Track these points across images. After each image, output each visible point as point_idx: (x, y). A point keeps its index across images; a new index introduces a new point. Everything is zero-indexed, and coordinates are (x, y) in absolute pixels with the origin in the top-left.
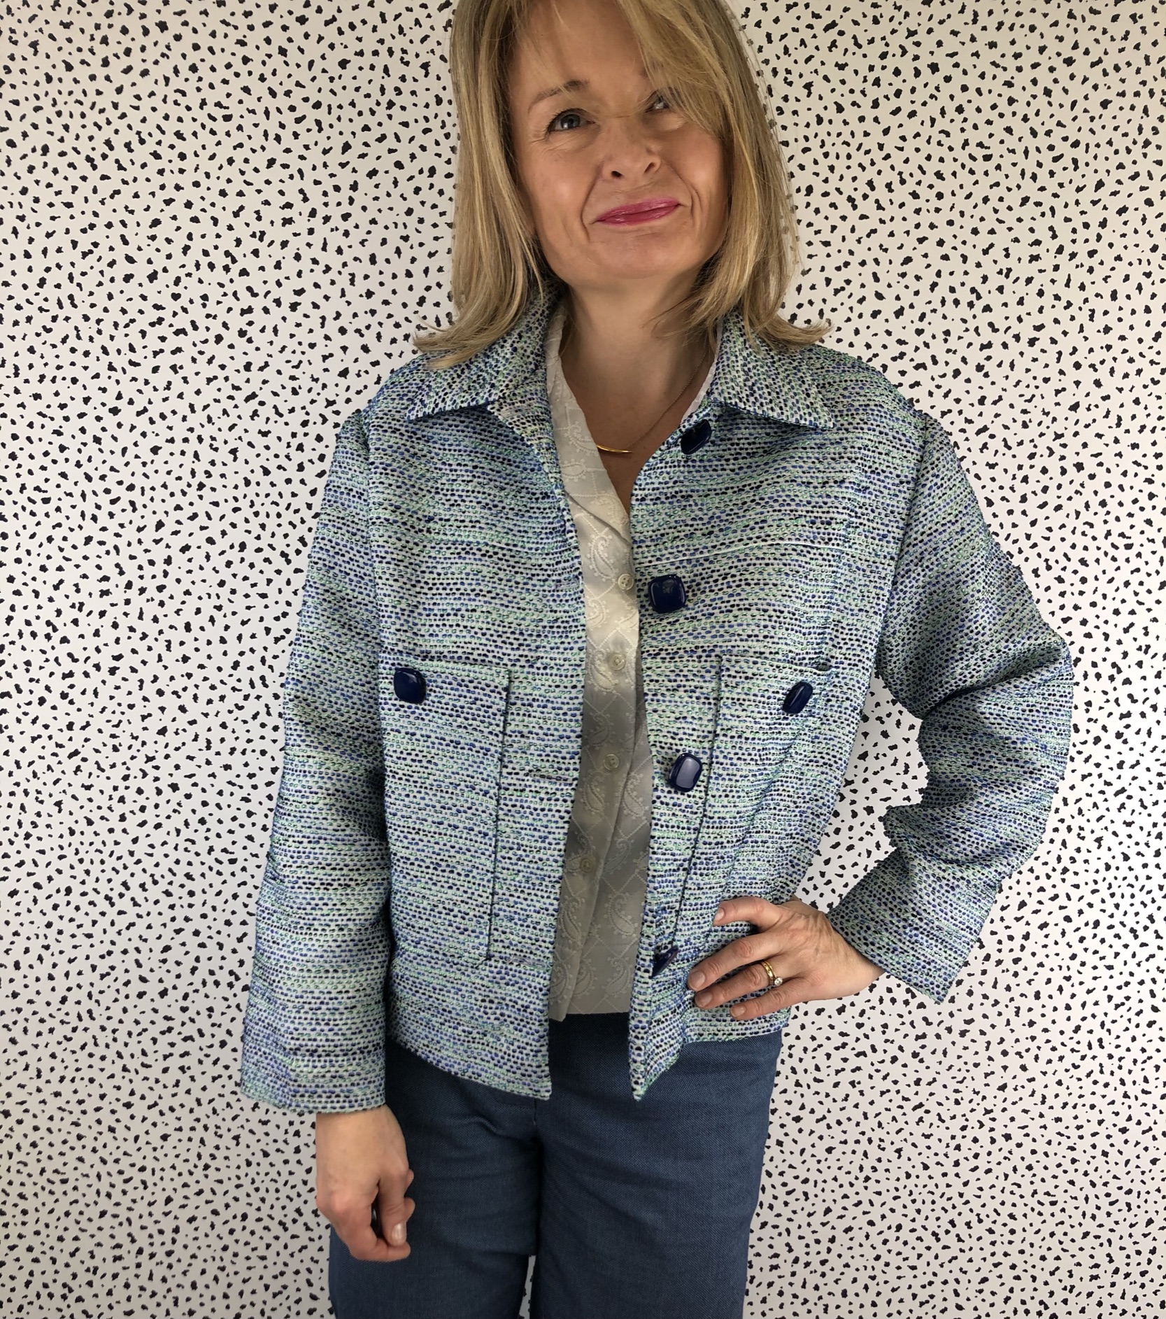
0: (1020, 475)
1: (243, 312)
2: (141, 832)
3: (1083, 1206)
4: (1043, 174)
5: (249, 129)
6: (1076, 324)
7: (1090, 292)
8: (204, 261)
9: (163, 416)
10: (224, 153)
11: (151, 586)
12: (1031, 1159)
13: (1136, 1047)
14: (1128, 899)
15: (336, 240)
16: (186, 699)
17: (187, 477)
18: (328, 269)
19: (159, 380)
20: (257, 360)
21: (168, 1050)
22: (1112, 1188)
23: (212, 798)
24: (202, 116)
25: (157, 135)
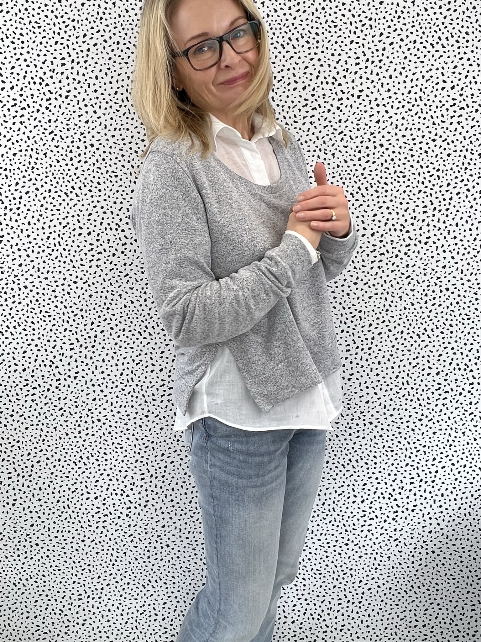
0: (357, 150)
1: (47, 100)
2: (13, 306)
3: (405, 453)
4: (358, 31)
5: (48, 31)
6: (376, 89)
7: (381, 76)
8: (32, 81)
9: (17, 141)
10: (38, 41)
11: (14, 208)
12: (381, 433)
13: (423, 384)
14: (415, 322)
15: (82, 71)
16: (29, 252)
17: (27, 165)
18: (79, 82)
19: (16, 127)
20: (53, 118)
21: (27, 393)
22: (417, 445)
23: (41, 291)
24: (30, 27)
25: (13, 35)
